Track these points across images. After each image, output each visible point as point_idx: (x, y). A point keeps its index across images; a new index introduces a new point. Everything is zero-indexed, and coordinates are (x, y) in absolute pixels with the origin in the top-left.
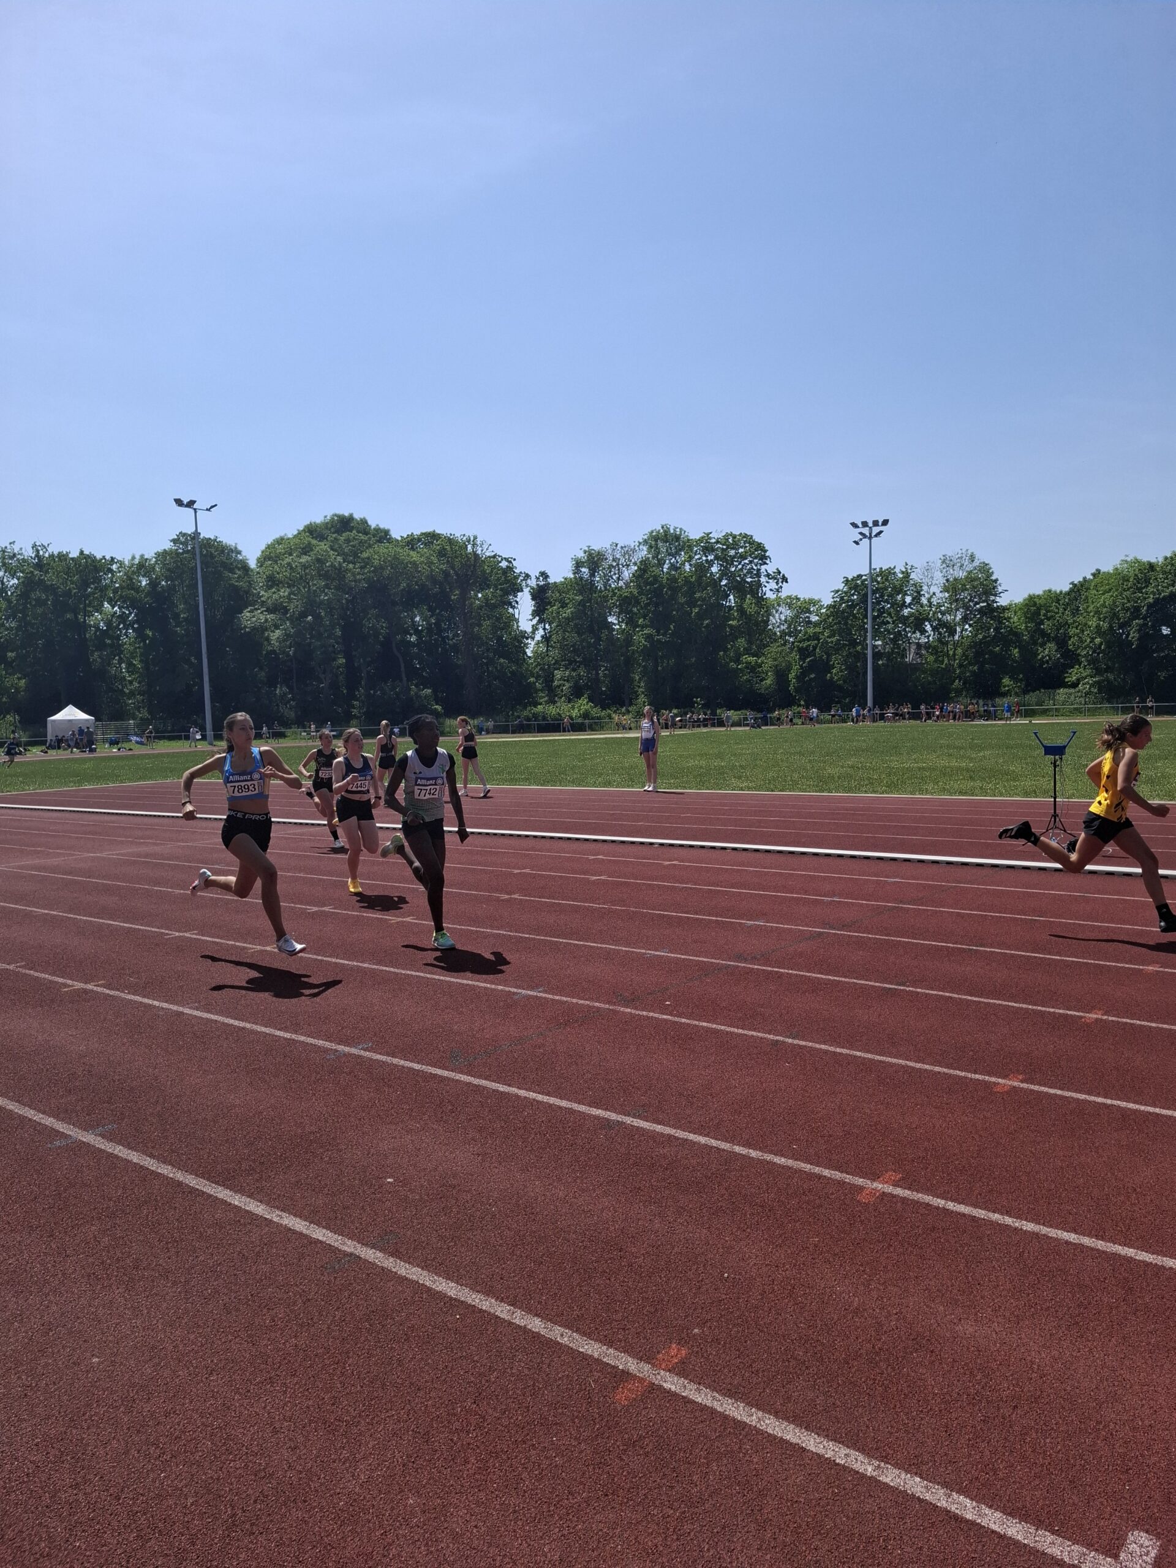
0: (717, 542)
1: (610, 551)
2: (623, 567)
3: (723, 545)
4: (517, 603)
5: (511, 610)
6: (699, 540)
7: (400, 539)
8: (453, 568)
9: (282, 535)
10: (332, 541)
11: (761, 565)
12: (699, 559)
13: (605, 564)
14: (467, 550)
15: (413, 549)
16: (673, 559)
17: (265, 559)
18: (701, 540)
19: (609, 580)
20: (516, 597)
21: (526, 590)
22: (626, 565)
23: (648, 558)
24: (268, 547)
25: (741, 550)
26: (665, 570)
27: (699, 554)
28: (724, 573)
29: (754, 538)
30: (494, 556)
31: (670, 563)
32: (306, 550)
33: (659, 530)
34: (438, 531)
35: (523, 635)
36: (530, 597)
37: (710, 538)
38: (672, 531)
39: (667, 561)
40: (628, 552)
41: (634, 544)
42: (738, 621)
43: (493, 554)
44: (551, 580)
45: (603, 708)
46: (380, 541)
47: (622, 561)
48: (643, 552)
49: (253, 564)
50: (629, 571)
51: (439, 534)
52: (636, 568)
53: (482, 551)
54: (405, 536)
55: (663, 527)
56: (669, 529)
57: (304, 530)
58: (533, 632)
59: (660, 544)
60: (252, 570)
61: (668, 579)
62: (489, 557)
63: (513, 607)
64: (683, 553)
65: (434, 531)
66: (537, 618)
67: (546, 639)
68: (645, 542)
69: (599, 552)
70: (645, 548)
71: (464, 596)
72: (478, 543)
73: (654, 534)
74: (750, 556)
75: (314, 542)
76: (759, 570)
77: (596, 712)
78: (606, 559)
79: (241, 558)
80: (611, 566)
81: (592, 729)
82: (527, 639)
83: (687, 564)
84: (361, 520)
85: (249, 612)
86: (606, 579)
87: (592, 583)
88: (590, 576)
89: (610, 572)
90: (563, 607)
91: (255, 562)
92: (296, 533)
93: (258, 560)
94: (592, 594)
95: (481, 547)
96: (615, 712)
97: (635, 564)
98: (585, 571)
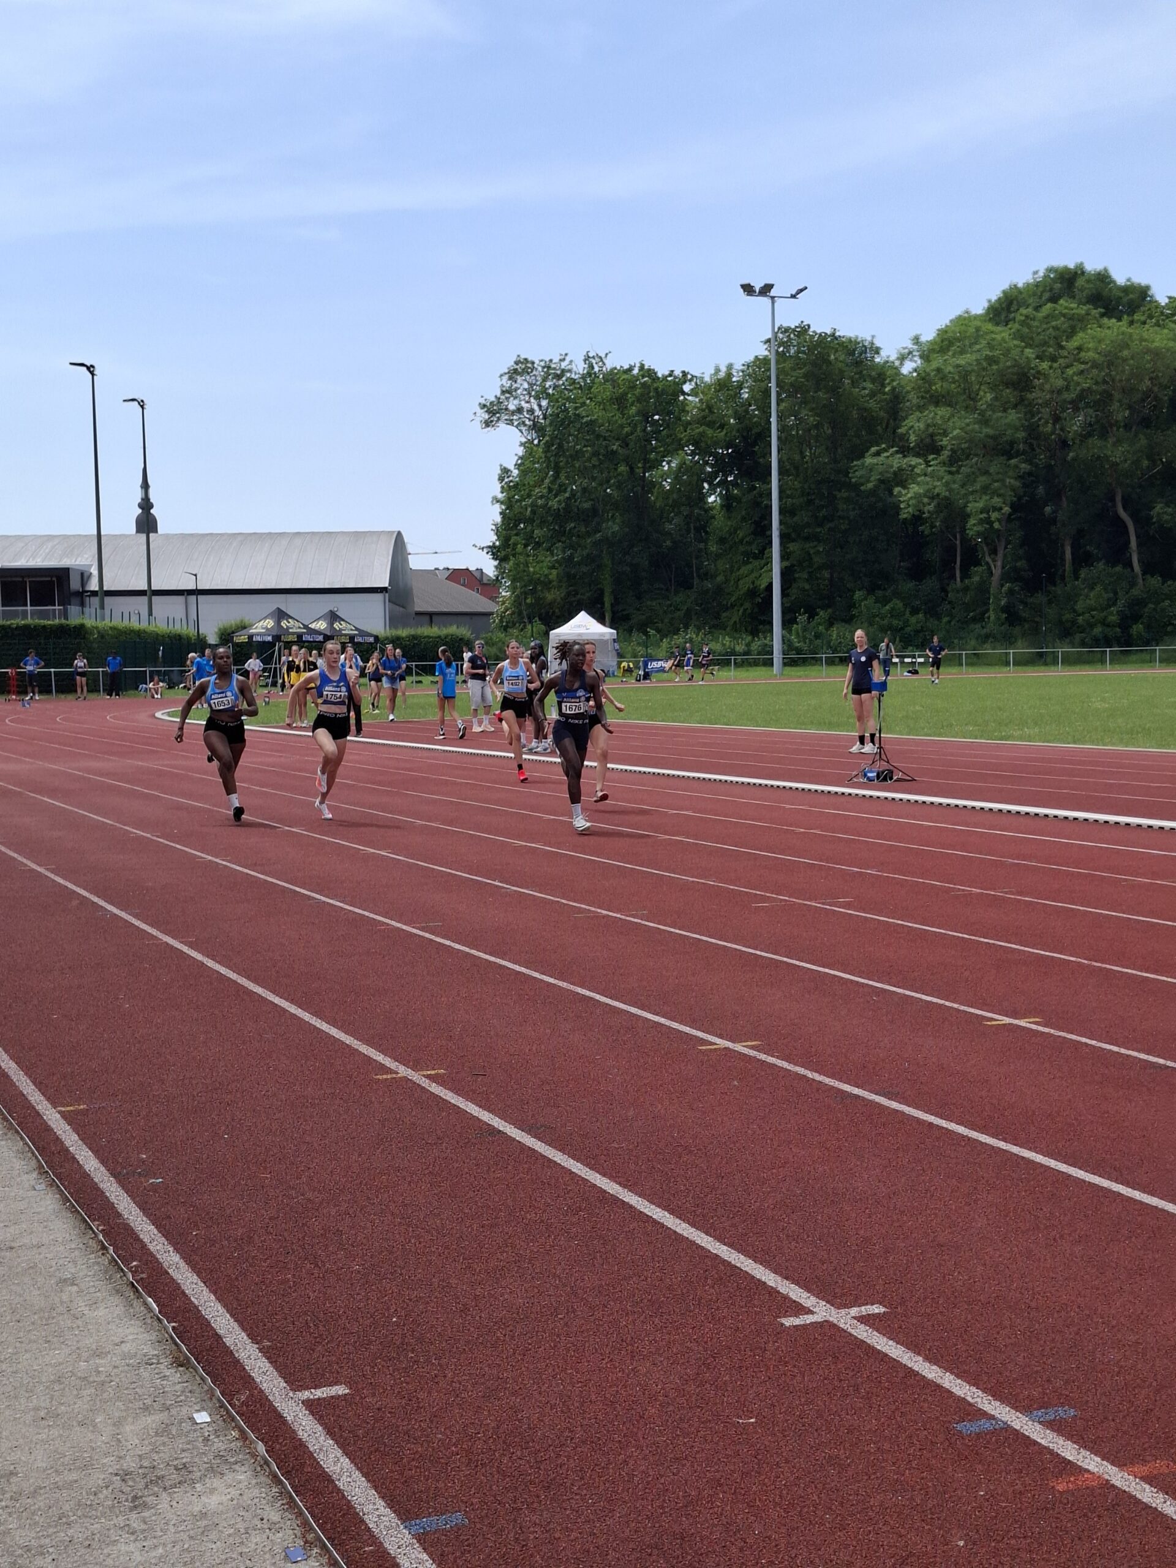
9: (966, 310)
49: (905, 369)
84: (1099, 273)
85: (874, 455)
91: (911, 363)
92: (986, 306)
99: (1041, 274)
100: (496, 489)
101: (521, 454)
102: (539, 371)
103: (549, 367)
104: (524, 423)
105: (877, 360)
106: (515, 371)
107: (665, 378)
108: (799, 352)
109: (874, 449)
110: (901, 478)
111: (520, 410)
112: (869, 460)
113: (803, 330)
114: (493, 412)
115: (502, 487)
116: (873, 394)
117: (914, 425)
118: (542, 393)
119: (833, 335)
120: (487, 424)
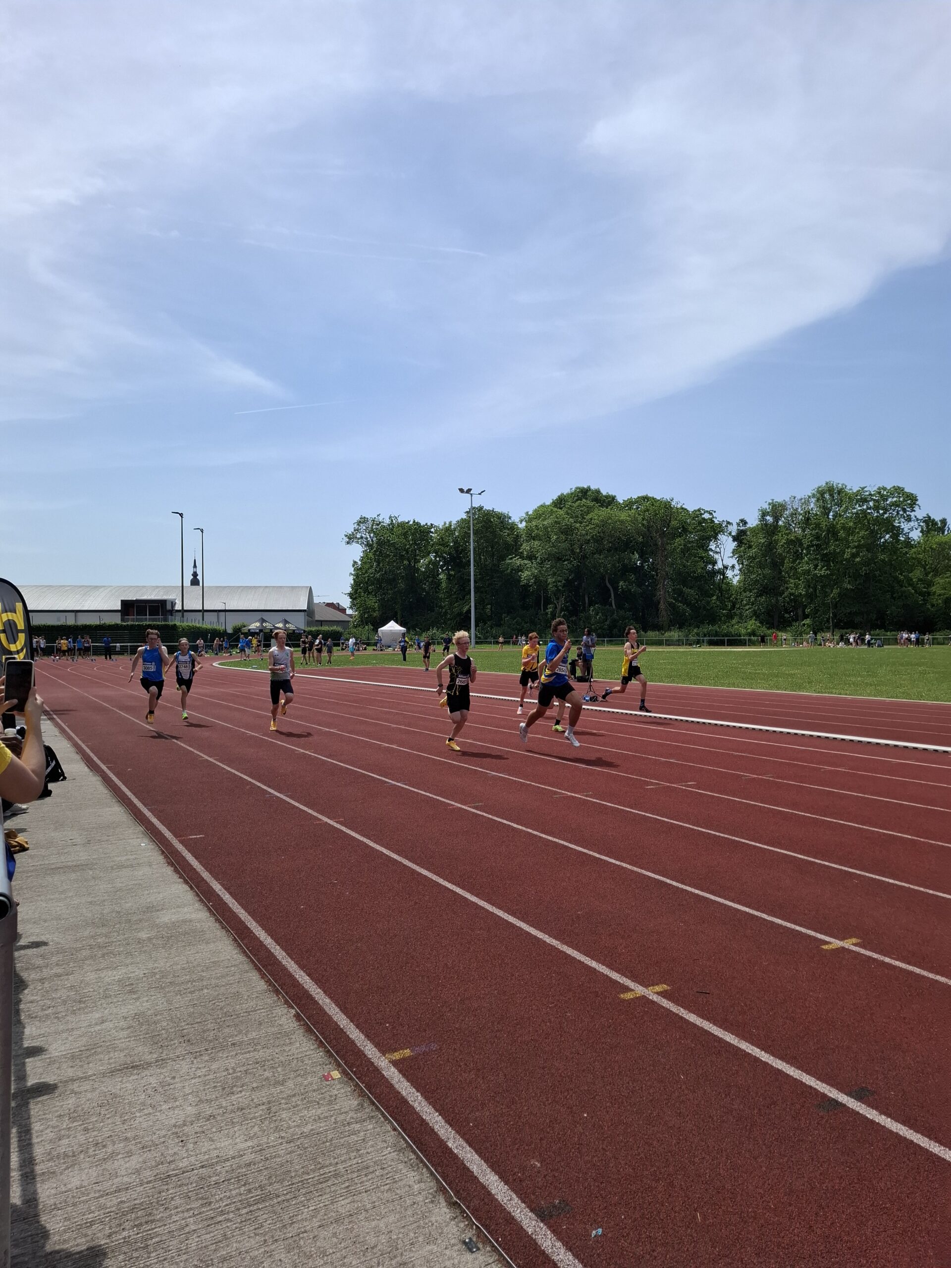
1: (789, 503)
7: (622, 502)
9: (543, 503)
13: (786, 513)
15: (629, 509)
17: (529, 521)
18: (857, 493)
19: (790, 525)
21: (728, 535)
33: (825, 486)
34: (649, 495)
36: (731, 539)
37: (865, 492)
38: (835, 486)
41: (807, 496)
44: (749, 526)
46: (608, 505)
47: (800, 510)
49: (520, 525)
51: (650, 497)
54: (627, 500)
55: (827, 484)
56: (833, 484)
57: (557, 500)
59: (826, 496)
60: (519, 529)
62: (694, 511)
65: (647, 495)
66: (738, 555)
68: (814, 495)
69: (781, 504)
70: (814, 500)
73: (821, 489)
78: (787, 509)
84: (596, 490)
87: (776, 527)
88: (774, 522)
89: (792, 519)
91: (521, 523)
92: (551, 502)
93: (525, 522)
98: (769, 519)
99: (573, 490)
100: (352, 570)
101: (362, 556)
102: (370, 523)
103: (374, 521)
104: (363, 543)
105: (510, 521)
106: (360, 522)
107: (424, 526)
108: (479, 517)
109: (510, 557)
110: (520, 569)
111: (362, 537)
112: (508, 561)
113: (481, 508)
114: (351, 539)
115: (355, 569)
116: (508, 535)
117: (525, 547)
118: (372, 531)
119: (493, 511)
120: (348, 543)
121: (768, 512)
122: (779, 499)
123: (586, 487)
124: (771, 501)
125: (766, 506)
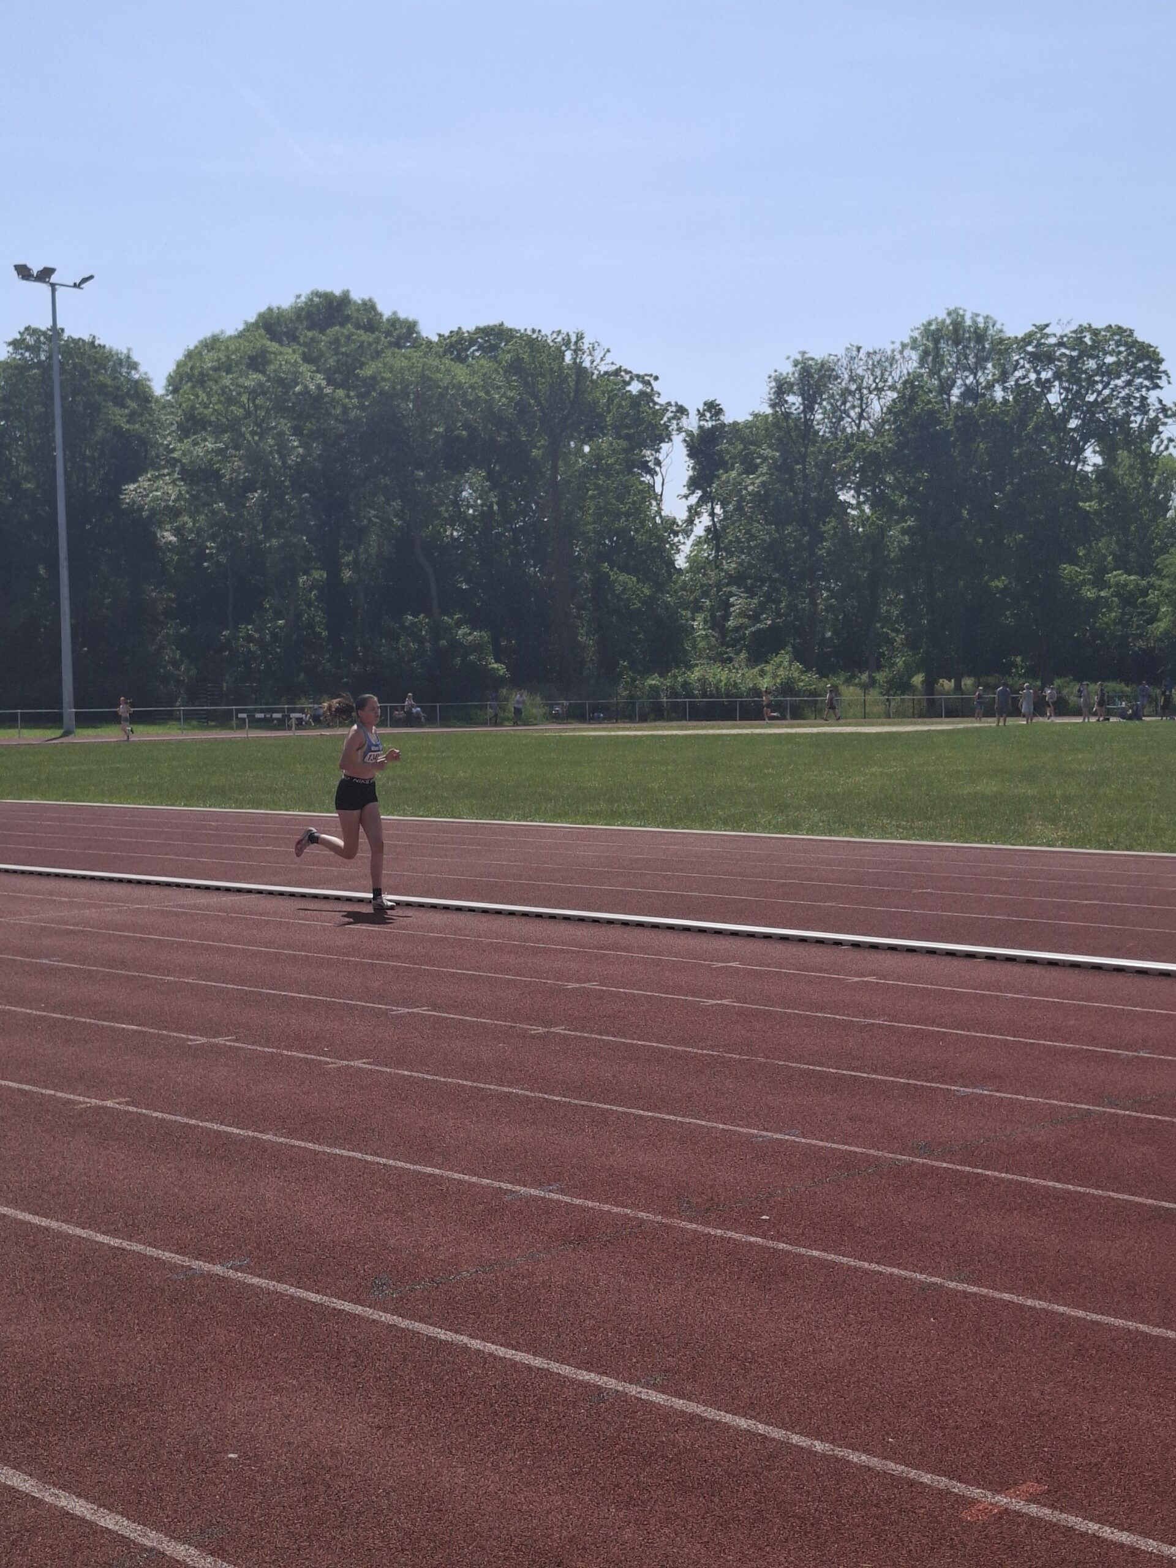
0: (1061, 344)
1: (844, 362)
2: (870, 393)
3: (1074, 350)
4: (658, 463)
5: (647, 478)
6: (1023, 339)
7: (435, 339)
8: (536, 397)
9: (217, 331)
10: (305, 345)
11: (1148, 389)
12: (1024, 377)
13: (834, 388)
14: (563, 359)
15: (461, 359)
16: (971, 378)
17: (181, 379)
18: (1028, 339)
19: (842, 419)
20: (658, 451)
21: (678, 439)
22: (876, 388)
23: (922, 375)
24: (190, 355)
25: (1110, 360)
26: (954, 399)
27: (1023, 367)
28: (1073, 404)
29: (1135, 334)
30: (617, 372)
31: (965, 385)
32: (258, 362)
33: (944, 321)
34: (508, 324)
35: (670, 525)
36: (685, 451)
37: (1047, 336)
38: (968, 322)
39: (959, 382)
40: (881, 363)
41: (892, 347)
42: (1101, 503)
43: (614, 368)
44: (728, 418)
45: (823, 674)
46: (397, 344)
47: (869, 381)
48: (911, 363)
49: (159, 387)
50: (882, 401)
51: (511, 330)
52: (895, 395)
53: (592, 362)
54: (447, 334)
55: (949, 314)
56: (963, 317)
57: (256, 323)
58: (690, 521)
59: (945, 347)
60: (157, 400)
61: (957, 417)
62: (606, 373)
63: (653, 473)
64: (989, 365)
65: (502, 324)
66: (699, 493)
67: (714, 534)
68: (914, 344)
69: (823, 365)
70: (915, 356)
71: (555, 452)
72: (585, 347)
73: (933, 327)
74: (1127, 371)
75: (274, 346)
76: (1144, 399)
77: (807, 680)
78: (837, 377)
79: (137, 376)
80: (846, 392)
81: (797, 714)
82: (676, 534)
83: (998, 387)
84: (364, 303)
85: (149, 480)
86: (837, 415)
87: (808, 424)
88: (804, 411)
89: (844, 403)
90: (748, 472)
91: (164, 382)
92: (241, 327)
93: (171, 380)
94: (806, 448)
95: (590, 354)
96: (848, 681)
97: (892, 388)
98: (794, 400)
99: (306, 298)
109: (147, 475)
119: (93, 343)
121: (791, 385)
122: (818, 353)
123: (337, 292)
124: (799, 357)
125: (787, 369)
